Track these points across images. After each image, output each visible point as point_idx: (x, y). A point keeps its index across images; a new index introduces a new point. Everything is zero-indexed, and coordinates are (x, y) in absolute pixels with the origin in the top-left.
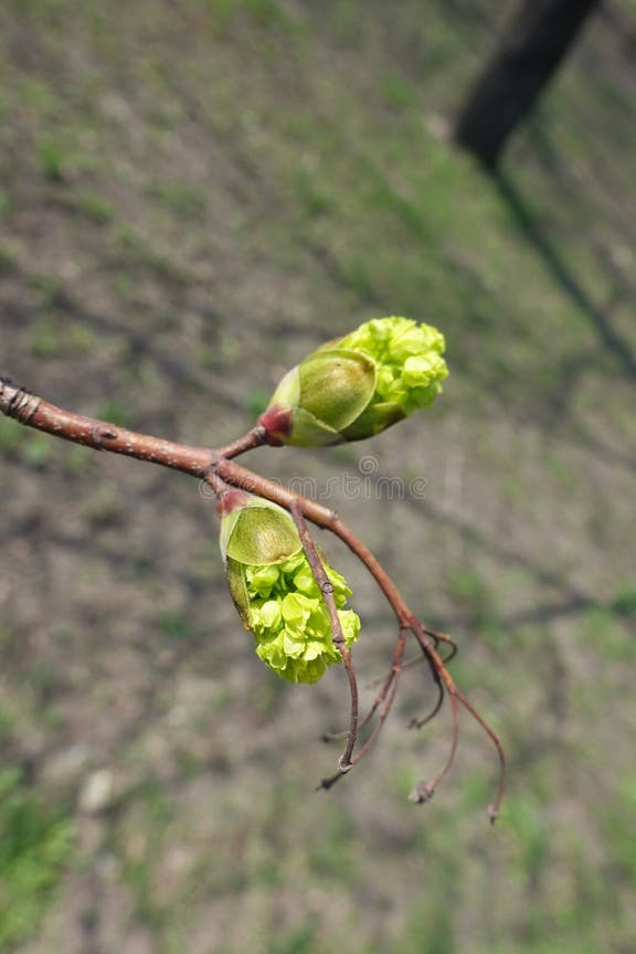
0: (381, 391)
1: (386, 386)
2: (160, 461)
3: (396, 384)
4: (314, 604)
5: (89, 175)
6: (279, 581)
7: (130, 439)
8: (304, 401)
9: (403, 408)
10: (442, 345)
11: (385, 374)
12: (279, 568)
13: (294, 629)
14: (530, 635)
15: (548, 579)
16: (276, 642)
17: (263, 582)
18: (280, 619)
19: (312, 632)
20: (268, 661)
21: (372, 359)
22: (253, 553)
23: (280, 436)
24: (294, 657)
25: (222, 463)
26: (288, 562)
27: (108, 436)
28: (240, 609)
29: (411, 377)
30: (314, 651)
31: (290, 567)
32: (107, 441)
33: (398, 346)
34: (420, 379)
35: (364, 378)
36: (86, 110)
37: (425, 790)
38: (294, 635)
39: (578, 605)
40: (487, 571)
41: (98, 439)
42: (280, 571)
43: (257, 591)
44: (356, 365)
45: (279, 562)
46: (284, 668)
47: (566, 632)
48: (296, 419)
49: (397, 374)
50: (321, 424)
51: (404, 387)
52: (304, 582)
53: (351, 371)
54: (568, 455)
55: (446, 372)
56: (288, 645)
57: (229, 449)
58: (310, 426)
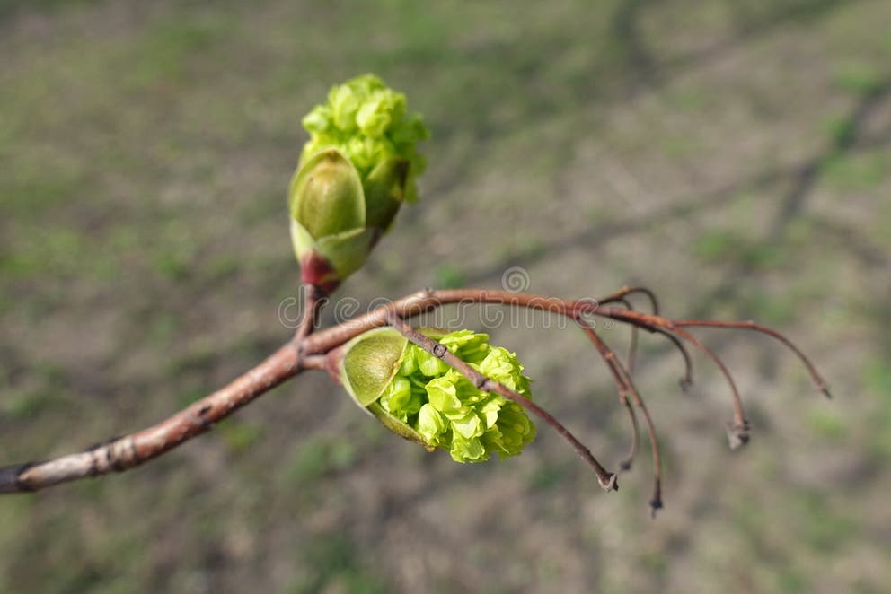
0: (363, 163)
1: (364, 154)
2: (261, 390)
3: (369, 146)
4: (452, 376)
5: (201, 254)
6: (413, 385)
7: (222, 398)
8: (314, 232)
9: (398, 157)
10: (378, 81)
11: (355, 148)
12: (400, 375)
13: (455, 412)
14: (798, 231)
15: (765, 181)
16: (455, 437)
17: (401, 401)
18: (438, 415)
19: (475, 399)
20: (467, 459)
21: (333, 147)
22: (375, 386)
23: (328, 278)
24: (479, 434)
25: (306, 344)
26: (403, 364)
27: (204, 411)
28: (412, 438)
29: (372, 128)
30: (492, 412)
31: (409, 367)
32: (206, 416)
33: (342, 117)
34: (379, 121)
35: (340, 168)
36: (158, 216)
37: (738, 428)
38: (460, 416)
39: (808, 175)
40: (720, 221)
41: (199, 421)
42: (407, 377)
43: (404, 412)
44: (324, 166)
45: (395, 371)
46: (484, 451)
47: (821, 201)
48: (324, 252)
49: (363, 138)
50: (344, 236)
51: (377, 140)
52: (431, 366)
53: (325, 173)
54: (686, 84)
55: (401, 97)
56: (466, 429)
57: (303, 327)
58: (339, 246)
